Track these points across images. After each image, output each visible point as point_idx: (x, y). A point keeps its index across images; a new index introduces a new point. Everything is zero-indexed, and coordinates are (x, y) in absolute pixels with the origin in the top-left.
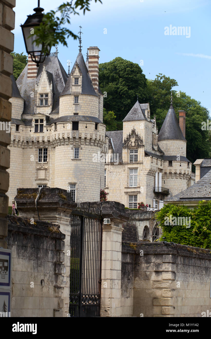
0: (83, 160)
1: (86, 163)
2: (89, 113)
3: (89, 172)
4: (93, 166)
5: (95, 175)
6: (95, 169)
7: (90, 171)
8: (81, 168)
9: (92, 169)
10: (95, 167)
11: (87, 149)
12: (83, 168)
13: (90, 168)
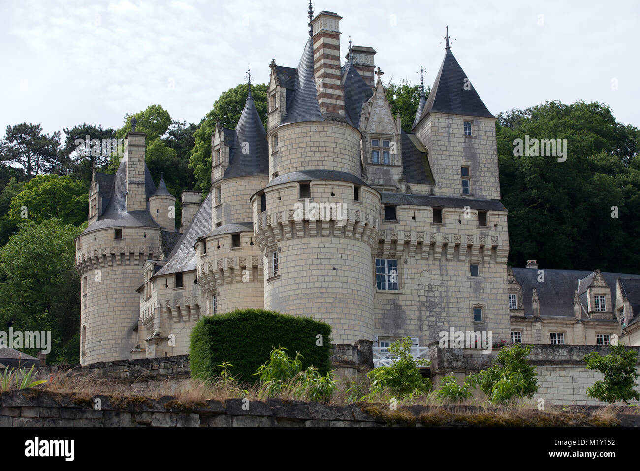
0: (285, 277)
1: (290, 281)
2: (296, 165)
3: (298, 302)
4: (311, 285)
5: (316, 305)
6: (316, 291)
7: (301, 298)
8: (280, 295)
9: (309, 291)
10: (318, 285)
11: (291, 248)
12: (285, 294)
13: (299, 291)
